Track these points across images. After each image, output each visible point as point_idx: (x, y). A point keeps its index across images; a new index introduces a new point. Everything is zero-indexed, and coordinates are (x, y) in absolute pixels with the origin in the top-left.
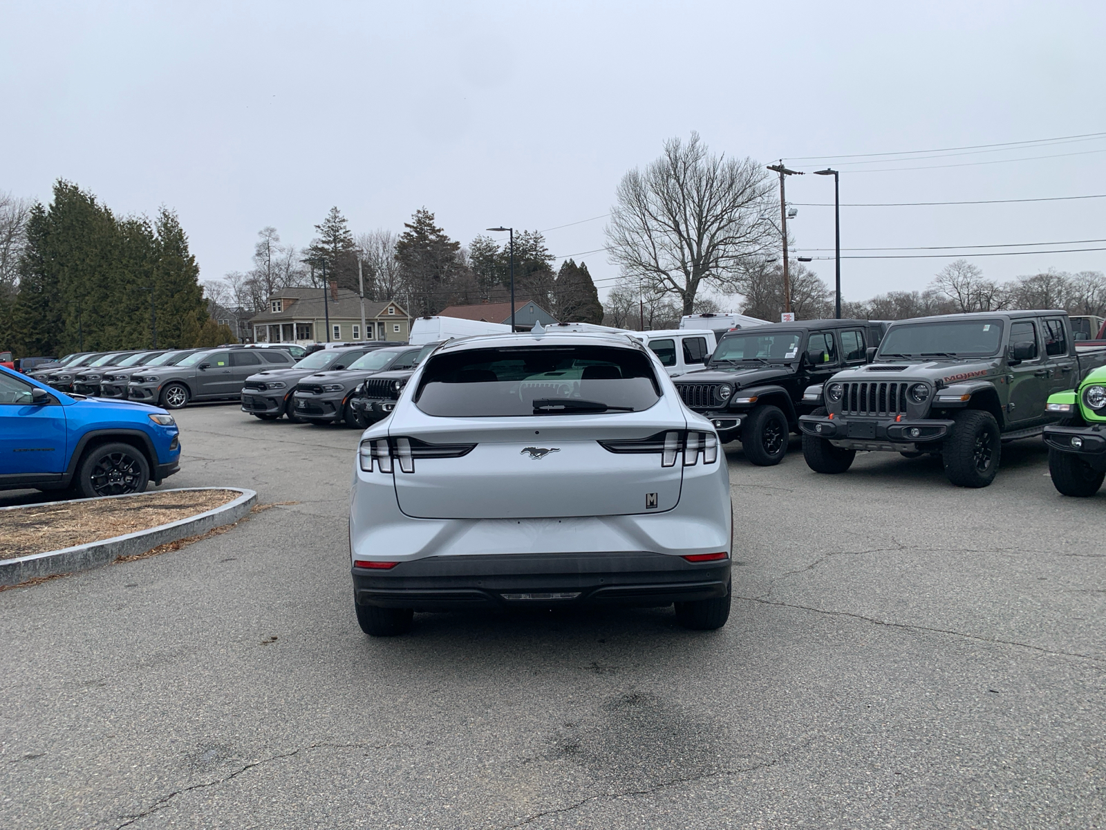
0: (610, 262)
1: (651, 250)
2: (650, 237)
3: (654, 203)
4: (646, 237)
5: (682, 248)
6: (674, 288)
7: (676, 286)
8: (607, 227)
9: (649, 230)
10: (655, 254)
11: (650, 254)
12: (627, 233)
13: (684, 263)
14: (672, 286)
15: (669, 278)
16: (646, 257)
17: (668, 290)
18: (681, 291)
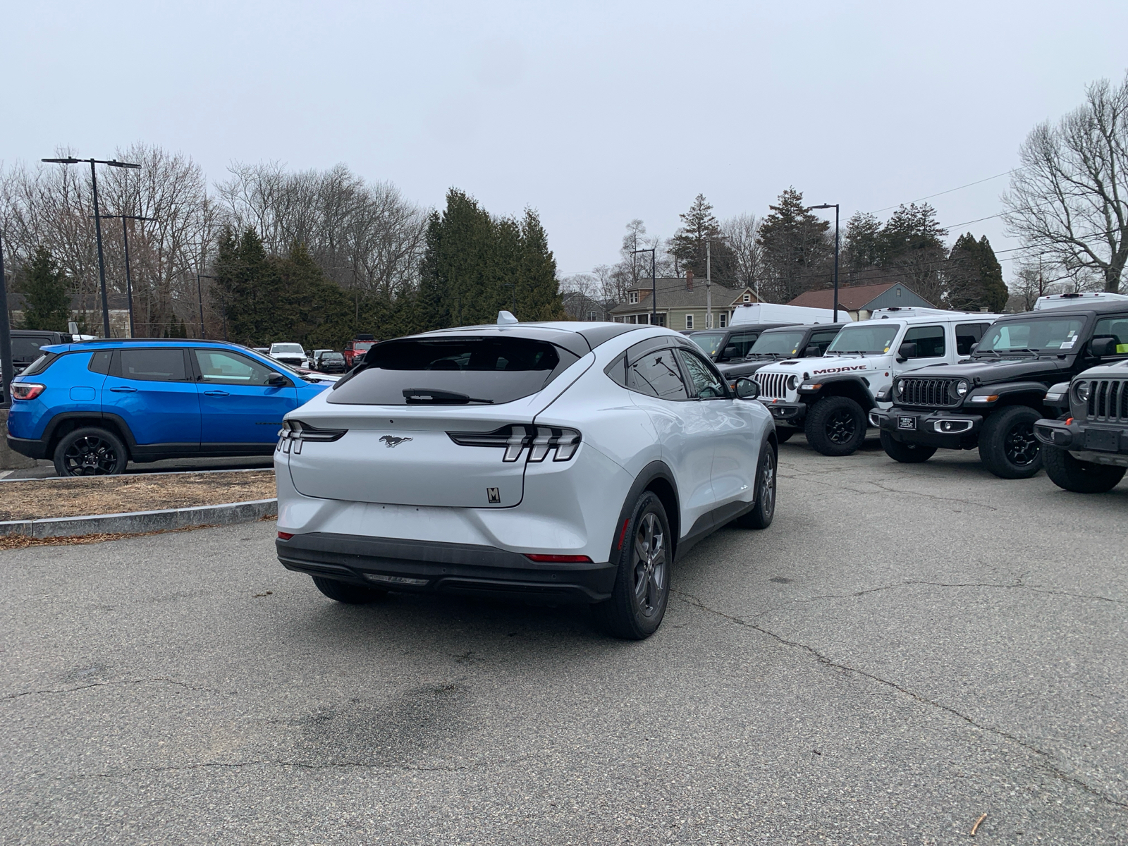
0: (1006, 234)
1: (1064, 218)
2: (1063, 202)
3: (1068, 159)
4: (1058, 204)
5: (1105, 212)
6: (1093, 262)
7: (1096, 259)
8: (1004, 193)
9: (1061, 194)
10: (1069, 222)
11: (1062, 222)
12: (1029, 199)
13: (1109, 233)
14: (1092, 260)
15: (1087, 251)
16: (1055, 226)
17: (1084, 265)
18: (1103, 265)
